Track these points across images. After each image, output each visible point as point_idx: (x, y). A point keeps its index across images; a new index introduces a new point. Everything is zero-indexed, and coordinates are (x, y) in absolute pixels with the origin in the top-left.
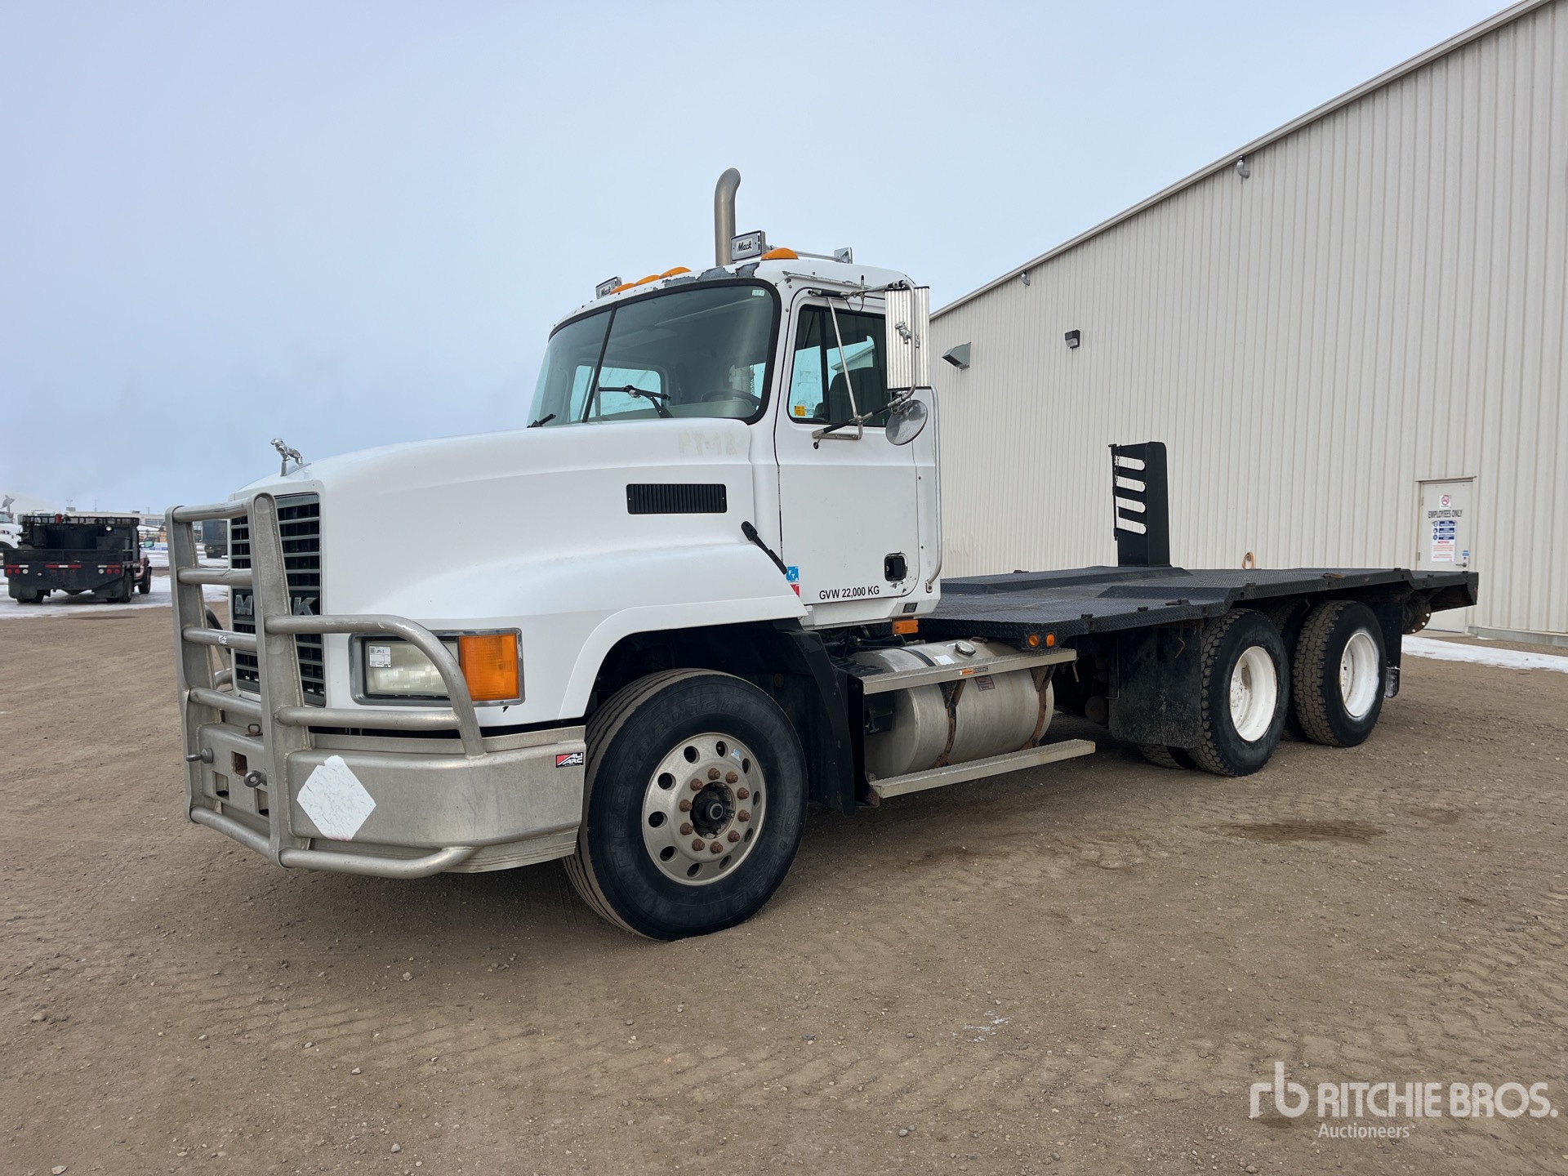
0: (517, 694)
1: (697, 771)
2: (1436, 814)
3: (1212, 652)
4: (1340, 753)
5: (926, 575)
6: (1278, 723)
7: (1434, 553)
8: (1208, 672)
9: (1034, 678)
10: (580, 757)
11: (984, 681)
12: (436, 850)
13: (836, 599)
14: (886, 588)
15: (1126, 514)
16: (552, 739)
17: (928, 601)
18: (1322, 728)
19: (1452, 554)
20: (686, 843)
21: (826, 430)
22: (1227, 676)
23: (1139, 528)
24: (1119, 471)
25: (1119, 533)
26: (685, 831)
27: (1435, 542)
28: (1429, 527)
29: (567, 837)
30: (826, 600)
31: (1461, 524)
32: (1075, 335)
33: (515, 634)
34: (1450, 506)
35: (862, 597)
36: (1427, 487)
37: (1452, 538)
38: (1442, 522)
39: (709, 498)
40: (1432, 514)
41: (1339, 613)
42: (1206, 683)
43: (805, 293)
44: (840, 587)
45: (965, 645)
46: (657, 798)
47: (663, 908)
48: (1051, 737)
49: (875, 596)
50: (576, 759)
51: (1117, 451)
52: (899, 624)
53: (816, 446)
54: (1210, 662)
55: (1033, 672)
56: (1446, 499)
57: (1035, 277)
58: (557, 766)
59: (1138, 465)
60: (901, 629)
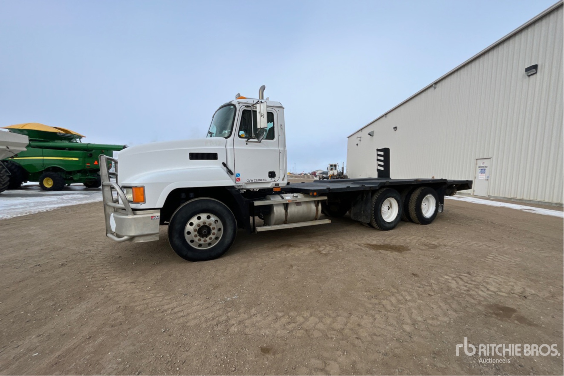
0: (144, 201)
1: (200, 222)
2: (432, 246)
3: (376, 199)
4: (421, 226)
5: (282, 176)
6: (399, 218)
7: (480, 177)
8: (374, 204)
9: (315, 203)
10: (158, 217)
11: (298, 204)
12: (122, 237)
13: (252, 182)
14: (269, 179)
15: (380, 165)
16: (152, 212)
17: (283, 184)
18: (416, 219)
19: (484, 177)
20: (196, 239)
21: (248, 140)
22: (380, 205)
23: (382, 169)
24: (378, 155)
25: (378, 170)
26: (196, 236)
27: (480, 174)
28: (478, 170)
29: (156, 236)
30: (249, 182)
31: (487, 170)
32: (396, 128)
33: (143, 187)
34: (484, 165)
35: (261, 182)
36: (479, 161)
37: (484, 173)
38: (482, 169)
39: (213, 156)
40: (479, 167)
41: (422, 190)
42: (374, 206)
43: (244, 106)
44: (253, 179)
45: (295, 195)
46: (188, 228)
47: (190, 254)
48: (321, 218)
49: (265, 181)
50: (157, 217)
51: (378, 150)
52: (274, 189)
53: (247, 144)
54: (375, 201)
55: (315, 201)
56: (483, 163)
57: (388, 116)
58: (151, 219)
59: (382, 153)
60: (275, 190)
